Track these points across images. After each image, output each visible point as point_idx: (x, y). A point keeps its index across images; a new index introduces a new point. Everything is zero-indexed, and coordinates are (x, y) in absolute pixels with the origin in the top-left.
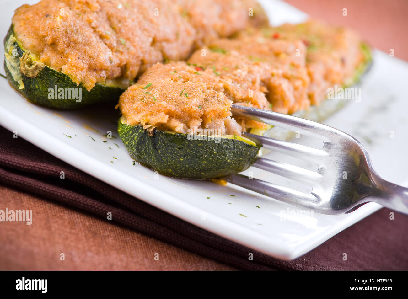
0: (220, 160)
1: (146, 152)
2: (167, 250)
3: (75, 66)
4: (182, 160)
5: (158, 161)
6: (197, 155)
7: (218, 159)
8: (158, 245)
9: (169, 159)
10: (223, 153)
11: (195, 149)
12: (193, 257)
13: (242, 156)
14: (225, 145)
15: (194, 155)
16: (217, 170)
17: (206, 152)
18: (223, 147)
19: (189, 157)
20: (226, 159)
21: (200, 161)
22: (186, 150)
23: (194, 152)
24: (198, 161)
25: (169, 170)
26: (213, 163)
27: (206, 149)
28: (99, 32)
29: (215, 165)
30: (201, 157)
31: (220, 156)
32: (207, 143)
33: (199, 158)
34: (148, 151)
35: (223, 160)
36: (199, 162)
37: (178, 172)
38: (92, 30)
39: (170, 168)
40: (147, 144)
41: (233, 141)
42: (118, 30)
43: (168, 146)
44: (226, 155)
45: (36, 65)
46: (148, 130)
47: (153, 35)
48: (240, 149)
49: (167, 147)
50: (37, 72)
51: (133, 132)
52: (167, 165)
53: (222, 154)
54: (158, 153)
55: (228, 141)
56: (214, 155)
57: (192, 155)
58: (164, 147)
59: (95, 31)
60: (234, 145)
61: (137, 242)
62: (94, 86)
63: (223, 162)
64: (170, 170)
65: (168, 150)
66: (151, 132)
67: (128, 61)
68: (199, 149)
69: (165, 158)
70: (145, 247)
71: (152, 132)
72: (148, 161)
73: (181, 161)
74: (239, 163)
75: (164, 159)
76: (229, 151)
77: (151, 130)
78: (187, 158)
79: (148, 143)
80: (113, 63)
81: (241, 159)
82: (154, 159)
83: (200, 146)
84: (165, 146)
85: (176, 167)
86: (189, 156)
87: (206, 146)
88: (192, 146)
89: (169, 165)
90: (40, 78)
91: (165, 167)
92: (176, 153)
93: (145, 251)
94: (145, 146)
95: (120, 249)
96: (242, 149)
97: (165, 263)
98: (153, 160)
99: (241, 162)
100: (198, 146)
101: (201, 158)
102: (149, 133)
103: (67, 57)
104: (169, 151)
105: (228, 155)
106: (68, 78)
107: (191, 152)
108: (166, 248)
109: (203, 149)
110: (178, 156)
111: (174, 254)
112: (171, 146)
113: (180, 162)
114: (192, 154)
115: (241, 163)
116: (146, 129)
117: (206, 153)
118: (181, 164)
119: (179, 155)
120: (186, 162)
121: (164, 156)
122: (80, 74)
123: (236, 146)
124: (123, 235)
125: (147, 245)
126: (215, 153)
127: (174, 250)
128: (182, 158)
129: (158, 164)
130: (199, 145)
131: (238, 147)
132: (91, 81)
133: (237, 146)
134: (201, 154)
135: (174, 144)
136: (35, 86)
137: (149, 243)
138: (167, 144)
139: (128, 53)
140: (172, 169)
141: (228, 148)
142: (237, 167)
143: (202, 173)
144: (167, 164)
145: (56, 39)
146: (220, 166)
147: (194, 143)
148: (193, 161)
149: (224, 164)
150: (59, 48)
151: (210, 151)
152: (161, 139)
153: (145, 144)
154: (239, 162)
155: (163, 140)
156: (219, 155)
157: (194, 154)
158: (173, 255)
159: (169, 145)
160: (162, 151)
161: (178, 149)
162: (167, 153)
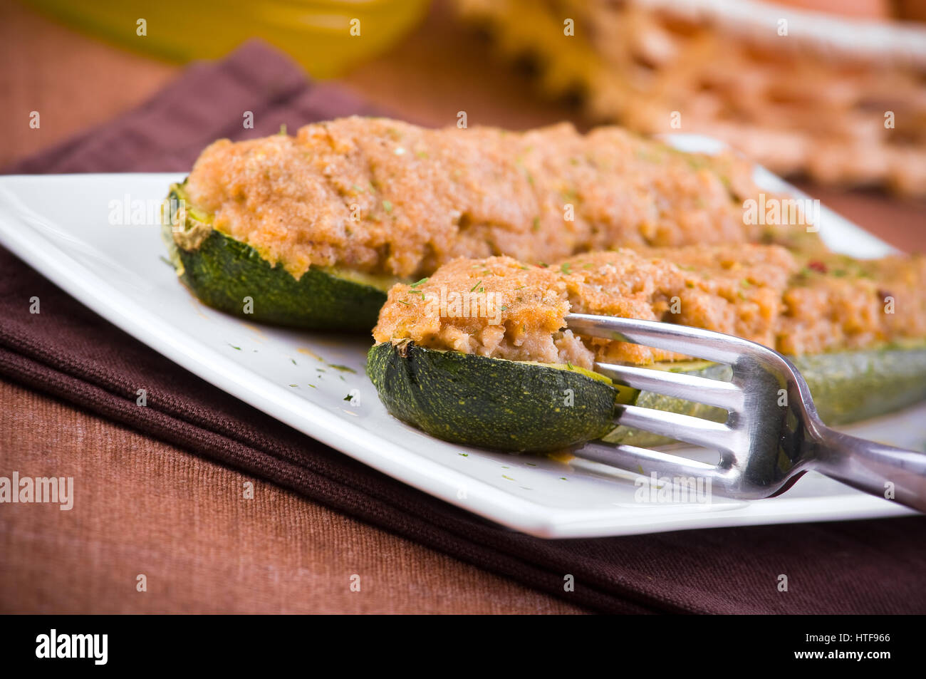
0: (538, 408)
1: (401, 390)
2: (459, 575)
3: (270, 233)
4: (463, 403)
5: (422, 407)
6: (490, 396)
7: (535, 406)
8: (444, 567)
9: (441, 403)
10: (544, 395)
11: (486, 383)
12: (509, 587)
13: (585, 403)
14: (546, 379)
15: (484, 394)
16: (539, 430)
17: (507, 390)
18: (542, 383)
19: (475, 398)
20: (552, 407)
21: (499, 408)
22: (468, 385)
23: (482, 387)
24: (495, 408)
25: (445, 426)
26: (528, 415)
27: (507, 384)
28: (336, 184)
29: (532, 418)
30: (499, 400)
31: (538, 401)
32: (508, 374)
33: (494, 402)
34: (403, 388)
35: (545, 409)
36: (497, 409)
37: (464, 431)
38: (322, 180)
39: (447, 422)
40: (400, 375)
41: (562, 373)
42: (384, 189)
43: (436, 377)
44: (550, 400)
45: (195, 227)
46: (398, 347)
47: (463, 208)
48: (578, 388)
49: (433, 378)
50: (198, 241)
51: (379, 356)
52: (439, 416)
53: (541, 396)
54: (420, 391)
55: (553, 372)
56: (525, 396)
57: (481, 394)
58: (429, 379)
59: (329, 183)
60: (565, 380)
61: (403, 561)
62: (307, 270)
63: (546, 412)
64: (448, 427)
65: (435, 384)
66: (403, 351)
67: (390, 240)
68: (493, 384)
69: (433, 402)
70: (418, 568)
71: (405, 350)
72: (407, 409)
73: (461, 405)
74: (583, 416)
75: (431, 403)
76: (557, 391)
77: (404, 347)
78: (472, 400)
79: (401, 373)
80: (352, 237)
81: (584, 407)
82: (414, 404)
83: (494, 378)
84: (431, 377)
85: (457, 420)
86: (475, 396)
87: (506, 378)
88: (479, 377)
89: (443, 417)
90: (206, 252)
91: (436, 421)
92: (450, 389)
93: (416, 575)
94: (398, 379)
95: (367, 568)
96: (583, 389)
97: (449, 592)
98: (413, 406)
99: (585, 413)
100: (491, 378)
101: (499, 402)
102: (401, 352)
103: (261, 218)
104: (438, 385)
105: (555, 399)
106: (256, 255)
107: (478, 389)
108: (459, 572)
109: (502, 384)
110: (454, 397)
111: (472, 580)
112: (440, 375)
113: (459, 408)
114: (481, 392)
115: (585, 415)
116: (396, 346)
117: (509, 394)
118: (464, 414)
119: (456, 393)
120: (471, 408)
121: (431, 397)
122: (277, 246)
123: (569, 383)
124: (378, 550)
125: (422, 567)
126: (525, 393)
127: (474, 575)
128: (463, 400)
129: (423, 414)
130: (492, 375)
131: (575, 384)
132: (301, 262)
133: (571, 383)
134: (497, 394)
135: (444, 371)
136: (201, 268)
137: (426, 563)
138: (432, 372)
139: (393, 225)
140: (449, 424)
141: (552, 385)
142: (580, 425)
143: (513, 437)
144: (438, 412)
145: (244, 186)
146: (541, 420)
147: (482, 372)
148: (487, 407)
149: (550, 417)
150: (249, 203)
151: (516, 388)
152: (423, 363)
153: (398, 376)
154: (582, 413)
155: (425, 364)
156: (535, 398)
157: (483, 392)
158: (469, 583)
159: (437, 373)
160: (425, 387)
161: (453, 380)
162: (436, 390)
